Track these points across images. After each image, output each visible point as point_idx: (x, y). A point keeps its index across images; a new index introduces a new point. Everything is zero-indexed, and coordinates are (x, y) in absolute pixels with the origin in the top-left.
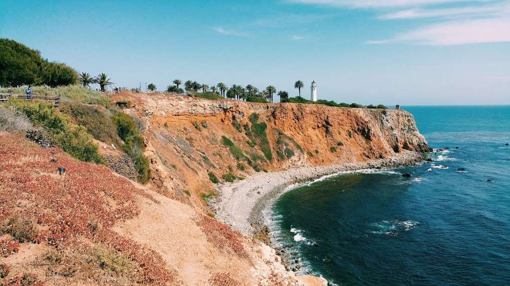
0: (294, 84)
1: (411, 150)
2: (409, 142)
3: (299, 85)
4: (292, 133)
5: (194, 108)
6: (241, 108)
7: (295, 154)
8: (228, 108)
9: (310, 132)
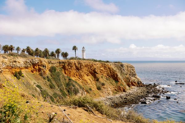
0: (72, 48)
1: (135, 86)
2: (133, 82)
3: (75, 48)
4: (76, 78)
5: (14, 63)
6: (44, 63)
7: (80, 92)
8: (36, 63)
9: (86, 78)
